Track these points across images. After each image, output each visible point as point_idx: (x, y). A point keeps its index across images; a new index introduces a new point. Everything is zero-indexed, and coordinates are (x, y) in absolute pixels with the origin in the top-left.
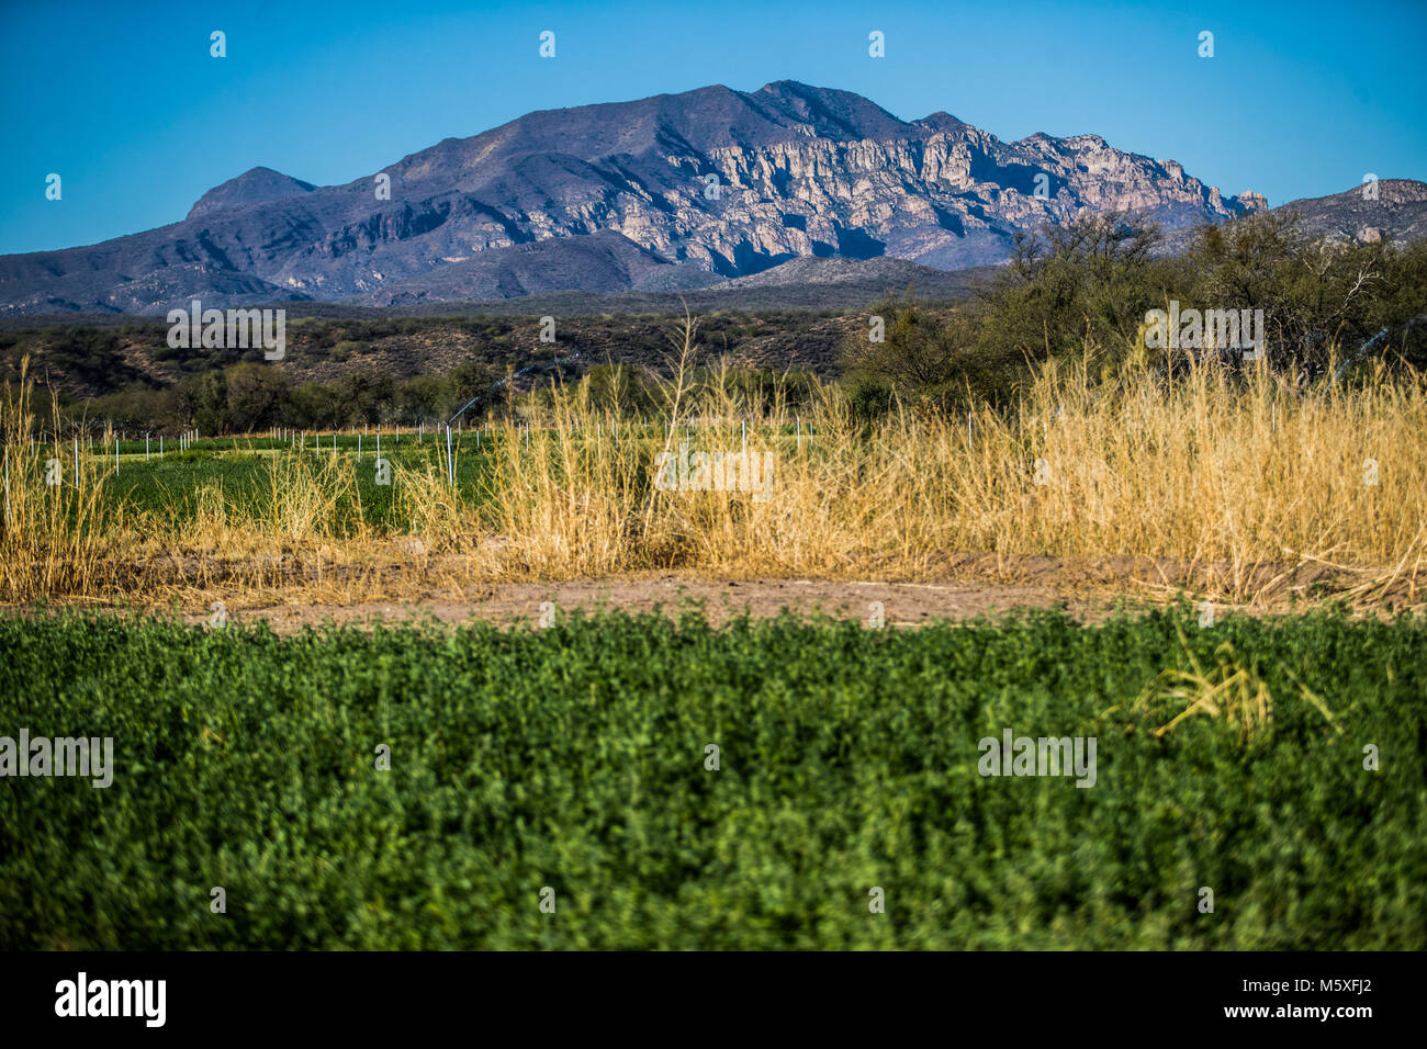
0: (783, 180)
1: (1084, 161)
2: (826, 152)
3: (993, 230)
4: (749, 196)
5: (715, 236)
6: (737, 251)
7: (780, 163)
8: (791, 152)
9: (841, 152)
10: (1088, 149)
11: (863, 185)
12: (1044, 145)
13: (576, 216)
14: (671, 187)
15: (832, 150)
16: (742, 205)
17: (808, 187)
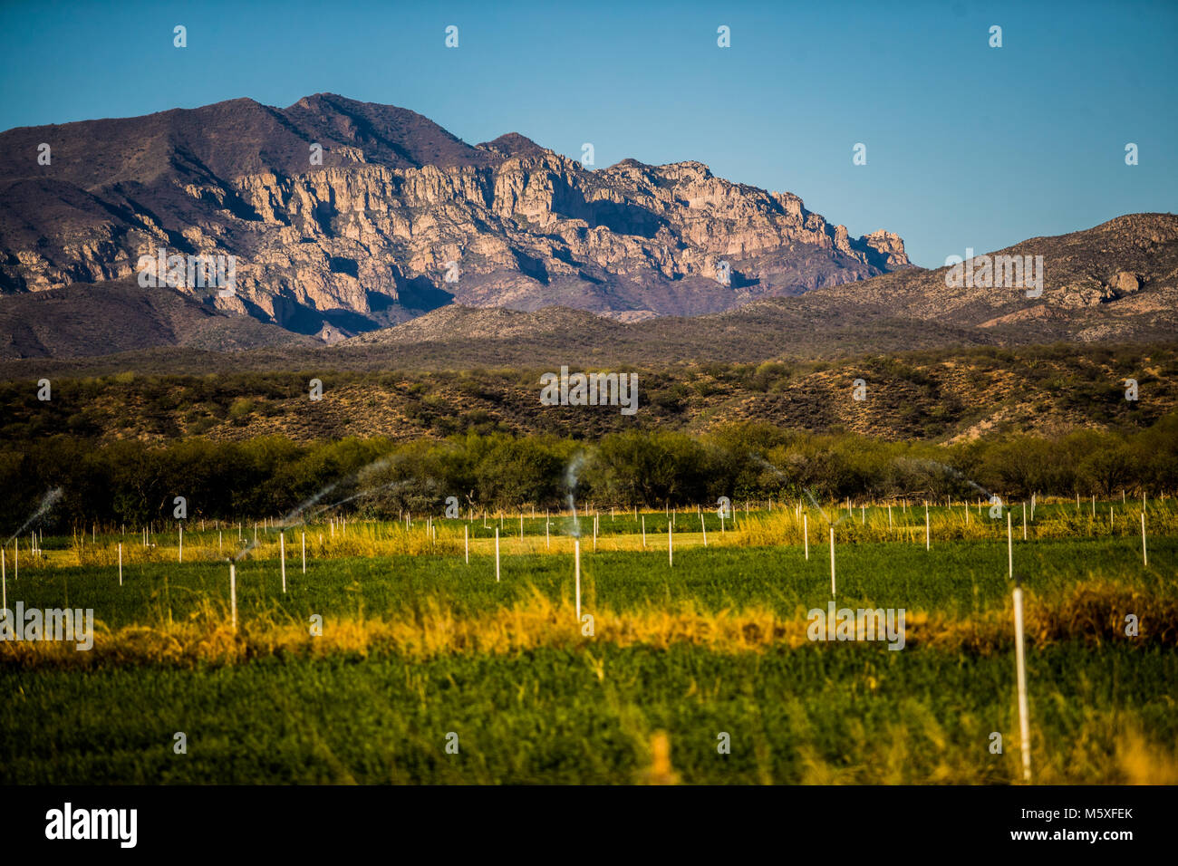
0: (326, 215)
1: (684, 194)
2: (379, 181)
3: (583, 277)
4: (287, 235)
5: (250, 283)
6: (276, 301)
7: (323, 195)
8: (337, 181)
9: (397, 181)
10: (688, 179)
11: (425, 222)
12: (635, 174)
13: (77, 257)
14: (193, 223)
15: (387, 178)
16: (279, 245)
17: (357, 224)
